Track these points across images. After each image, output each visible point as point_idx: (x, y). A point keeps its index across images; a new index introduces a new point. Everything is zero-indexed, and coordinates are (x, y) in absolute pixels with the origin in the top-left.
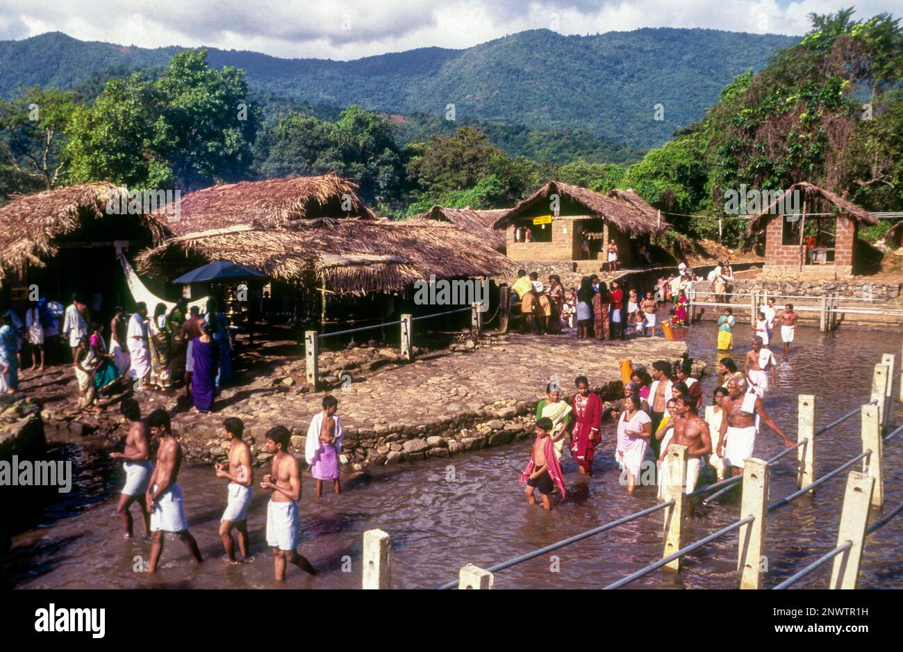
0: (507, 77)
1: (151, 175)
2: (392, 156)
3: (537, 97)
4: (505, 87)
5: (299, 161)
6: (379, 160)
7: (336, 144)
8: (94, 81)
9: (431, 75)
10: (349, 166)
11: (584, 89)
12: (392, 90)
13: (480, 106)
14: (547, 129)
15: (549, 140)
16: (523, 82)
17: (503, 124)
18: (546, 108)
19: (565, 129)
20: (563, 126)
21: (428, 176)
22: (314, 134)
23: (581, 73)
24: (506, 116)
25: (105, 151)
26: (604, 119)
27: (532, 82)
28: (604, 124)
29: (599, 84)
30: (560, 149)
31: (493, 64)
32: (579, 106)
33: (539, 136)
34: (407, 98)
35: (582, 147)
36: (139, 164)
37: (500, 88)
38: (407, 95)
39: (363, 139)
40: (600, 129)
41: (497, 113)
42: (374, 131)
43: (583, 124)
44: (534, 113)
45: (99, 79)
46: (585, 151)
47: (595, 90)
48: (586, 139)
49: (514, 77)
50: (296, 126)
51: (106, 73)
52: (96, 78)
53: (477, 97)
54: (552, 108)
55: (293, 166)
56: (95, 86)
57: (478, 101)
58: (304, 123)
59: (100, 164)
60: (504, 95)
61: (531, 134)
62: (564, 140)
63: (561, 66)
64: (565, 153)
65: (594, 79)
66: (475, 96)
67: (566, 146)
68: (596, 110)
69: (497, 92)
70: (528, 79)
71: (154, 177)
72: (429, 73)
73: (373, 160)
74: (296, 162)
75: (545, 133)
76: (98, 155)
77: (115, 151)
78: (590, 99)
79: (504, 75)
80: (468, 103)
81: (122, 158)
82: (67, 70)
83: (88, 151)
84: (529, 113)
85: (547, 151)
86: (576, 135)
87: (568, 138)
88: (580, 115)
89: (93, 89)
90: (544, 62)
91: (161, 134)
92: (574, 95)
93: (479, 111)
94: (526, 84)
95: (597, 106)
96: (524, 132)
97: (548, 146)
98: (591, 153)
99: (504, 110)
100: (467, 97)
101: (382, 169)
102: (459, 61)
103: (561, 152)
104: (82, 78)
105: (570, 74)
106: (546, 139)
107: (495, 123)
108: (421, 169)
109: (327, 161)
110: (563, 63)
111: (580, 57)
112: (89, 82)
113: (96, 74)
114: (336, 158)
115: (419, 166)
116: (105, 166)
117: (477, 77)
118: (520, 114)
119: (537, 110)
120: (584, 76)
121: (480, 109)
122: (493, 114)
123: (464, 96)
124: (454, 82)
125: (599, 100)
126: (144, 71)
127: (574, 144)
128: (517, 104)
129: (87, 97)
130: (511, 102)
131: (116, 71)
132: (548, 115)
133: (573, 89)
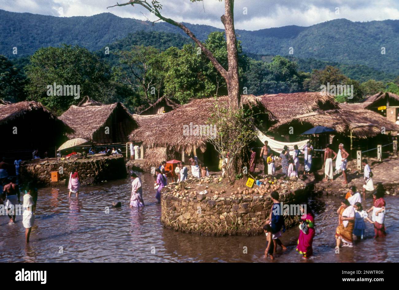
0: (328, 40)
1: (206, 88)
2: (296, 78)
3: (342, 49)
4: (327, 44)
5: (255, 80)
6: (291, 80)
7: (272, 73)
8: (129, 37)
9: (293, 39)
10: (278, 83)
11: (363, 46)
12: (274, 45)
13: (316, 53)
14: (347, 64)
15: (349, 70)
16: (335, 43)
17: (328, 62)
18: (346, 54)
19: (356, 64)
20: (354, 63)
21: (313, 88)
22: (262, 68)
23: (361, 39)
24: (328, 58)
25: (185, 76)
26: (372, 60)
27: (340, 42)
28: (373, 62)
29: (370, 44)
30: (354, 74)
31: (321, 34)
32: (361, 54)
33: (344, 67)
34: (282, 49)
35: (364, 73)
36: (201, 82)
37: (325, 45)
38: (282, 47)
39: (284, 71)
40: (371, 64)
41: (324, 56)
42: (289, 67)
43: (363, 62)
44: (341, 57)
45: (132, 36)
46: (365, 74)
47: (368, 47)
48: (366, 69)
49: (331, 40)
50: (253, 64)
51: (135, 34)
52: (130, 36)
53: (314, 49)
54: (349, 55)
55: (253, 83)
56: (130, 40)
57: (315, 51)
58: (257, 63)
59: (183, 82)
60: (327, 48)
61: (340, 66)
62: (355, 69)
63: (352, 36)
64: (356, 75)
65: (367, 42)
66: (313, 48)
67: (356, 72)
68: (369, 56)
69: (323, 46)
70: (338, 41)
71: (208, 89)
72: (292, 37)
73: (288, 80)
74: (254, 81)
75: (347, 66)
76: (183, 78)
77: (190, 77)
78: (365, 51)
79: (326, 39)
80: (310, 52)
81: (194, 80)
82: (113, 32)
83: (178, 77)
84: (338, 57)
85: (348, 74)
86: (361, 67)
87: (358, 69)
88: (362, 58)
89: (128, 41)
90: (345, 33)
91: (211, 69)
92: (358, 48)
93: (316, 56)
94: (337, 43)
95: (369, 54)
96: (337, 65)
97: (348, 72)
98: (368, 75)
99: (327, 55)
100: (310, 49)
101: (293, 85)
102: (306, 32)
103: (355, 75)
104: (121, 36)
105: (356, 39)
106: (348, 69)
107: (324, 61)
108: (310, 84)
109: (268, 81)
110: (353, 34)
111: (361, 32)
112: (126, 38)
113: (130, 34)
114: (272, 79)
115: (309, 83)
116: (186, 83)
117: (314, 40)
118: (334, 57)
119: (342, 55)
120: (362, 40)
121: (316, 54)
122: (322, 57)
123: (308, 48)
124: (303, 42)
125: (370, 51)
126: (154, 34)
127: (361, 71)
128: (333, 52)
129: (125, 45)
130: (330, 52)
131: (140, 33)
132: (347, 58)
133: (358, 46)
